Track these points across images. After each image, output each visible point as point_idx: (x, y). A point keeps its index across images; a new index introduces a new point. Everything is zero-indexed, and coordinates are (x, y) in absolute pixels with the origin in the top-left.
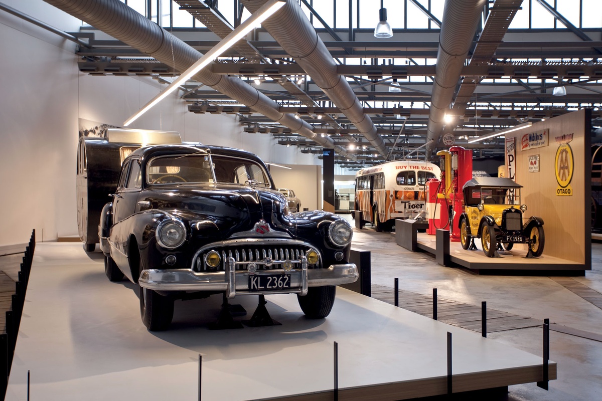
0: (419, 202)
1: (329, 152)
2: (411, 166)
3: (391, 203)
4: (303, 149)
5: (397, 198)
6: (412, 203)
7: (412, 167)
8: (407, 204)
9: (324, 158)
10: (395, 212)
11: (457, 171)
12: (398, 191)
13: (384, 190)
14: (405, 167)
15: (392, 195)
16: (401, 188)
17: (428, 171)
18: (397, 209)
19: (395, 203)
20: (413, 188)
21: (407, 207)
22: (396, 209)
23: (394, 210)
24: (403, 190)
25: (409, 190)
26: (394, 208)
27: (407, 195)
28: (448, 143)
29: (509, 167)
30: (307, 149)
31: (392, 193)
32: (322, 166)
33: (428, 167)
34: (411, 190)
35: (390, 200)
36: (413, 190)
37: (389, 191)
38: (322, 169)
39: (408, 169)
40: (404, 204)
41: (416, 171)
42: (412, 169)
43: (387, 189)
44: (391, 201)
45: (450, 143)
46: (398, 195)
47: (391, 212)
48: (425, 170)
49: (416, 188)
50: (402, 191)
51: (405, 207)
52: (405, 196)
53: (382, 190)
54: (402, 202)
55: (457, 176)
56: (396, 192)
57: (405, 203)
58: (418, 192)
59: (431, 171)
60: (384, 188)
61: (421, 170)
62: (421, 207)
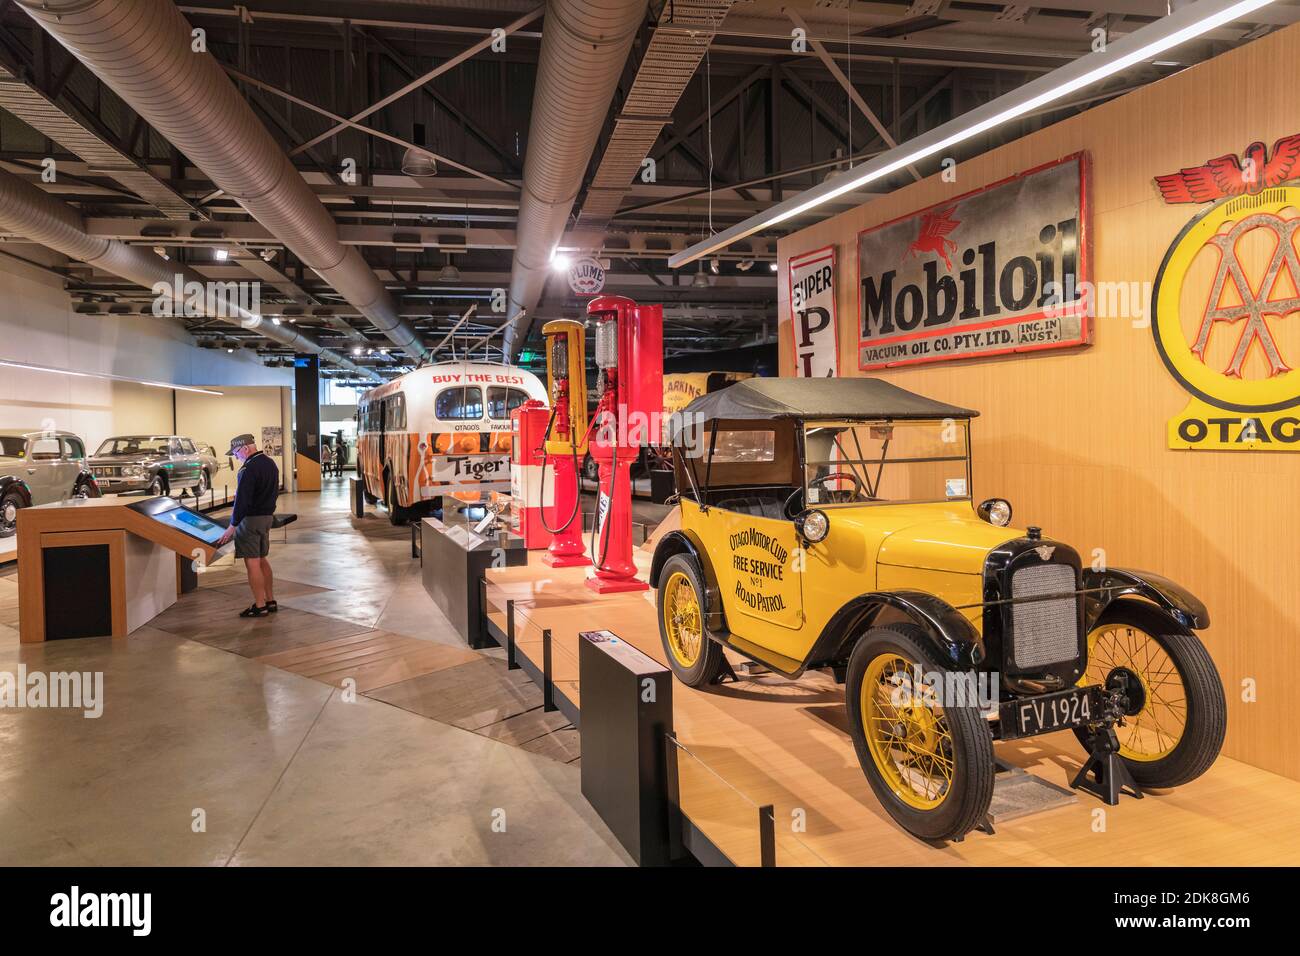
0: (492, 458)
1: (308, 360)
2: (470, 376)
3: (423, 462)
4: (268, 359)
5: (436, 451)
6: (474, 460)
7: (473, 378)
8: (462, 463)
9: (299, 372)
10: (434, 484)
11: (615, 371)
12: (438, 434)
13: (405, 433)
14: (457, 379)
15: (423, 445)
16: (446, 427)
17: (512, 385)
18: (437, 476)
19: (430, 462)
20: (477, 427)
21: (463, 469)
22: (433, 476)
23: (430, 478)
24: (453, 431)
25: (465, 431)
26: (430, 473)
27: (462, 443)
28: (583, 287)
29: (807, 350)
30: (276, 359)
31: (424, 440)
32: (294, 388)
33: (511, 376)
34: (471, 431)
35: (419, 456)
36: (475, 431)
37: (417, 436)
38: (294, 392)
39: (464, 382)
40: (454, 464)
41: (484, 386)
42: (474, 383)
43: (411, 429)
44: (423, 457)
45: (591, 287)
46: (439, 443)
47: (422, 483)
48: (504, 384)
49: (486, 424)
50: (449, 435)
51: (458, 472)
52: (457, 446)
53: (400, 432)
54: (449, 460)
55: (616, 387)
56: (434, 437)
57: (458, 461)
58: (489, 434)
59: (518, 386)
60: (405, 428)
61: (495, 383)
62: (497, 469)
